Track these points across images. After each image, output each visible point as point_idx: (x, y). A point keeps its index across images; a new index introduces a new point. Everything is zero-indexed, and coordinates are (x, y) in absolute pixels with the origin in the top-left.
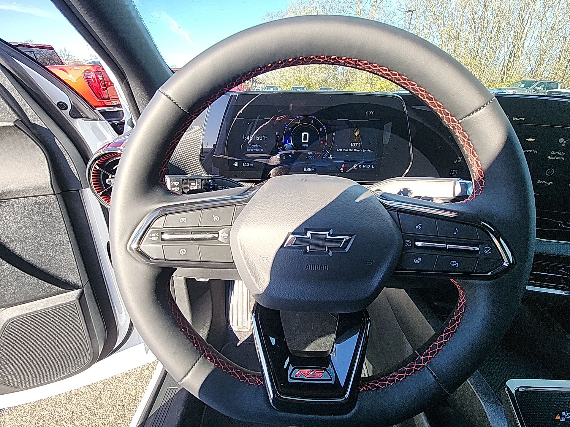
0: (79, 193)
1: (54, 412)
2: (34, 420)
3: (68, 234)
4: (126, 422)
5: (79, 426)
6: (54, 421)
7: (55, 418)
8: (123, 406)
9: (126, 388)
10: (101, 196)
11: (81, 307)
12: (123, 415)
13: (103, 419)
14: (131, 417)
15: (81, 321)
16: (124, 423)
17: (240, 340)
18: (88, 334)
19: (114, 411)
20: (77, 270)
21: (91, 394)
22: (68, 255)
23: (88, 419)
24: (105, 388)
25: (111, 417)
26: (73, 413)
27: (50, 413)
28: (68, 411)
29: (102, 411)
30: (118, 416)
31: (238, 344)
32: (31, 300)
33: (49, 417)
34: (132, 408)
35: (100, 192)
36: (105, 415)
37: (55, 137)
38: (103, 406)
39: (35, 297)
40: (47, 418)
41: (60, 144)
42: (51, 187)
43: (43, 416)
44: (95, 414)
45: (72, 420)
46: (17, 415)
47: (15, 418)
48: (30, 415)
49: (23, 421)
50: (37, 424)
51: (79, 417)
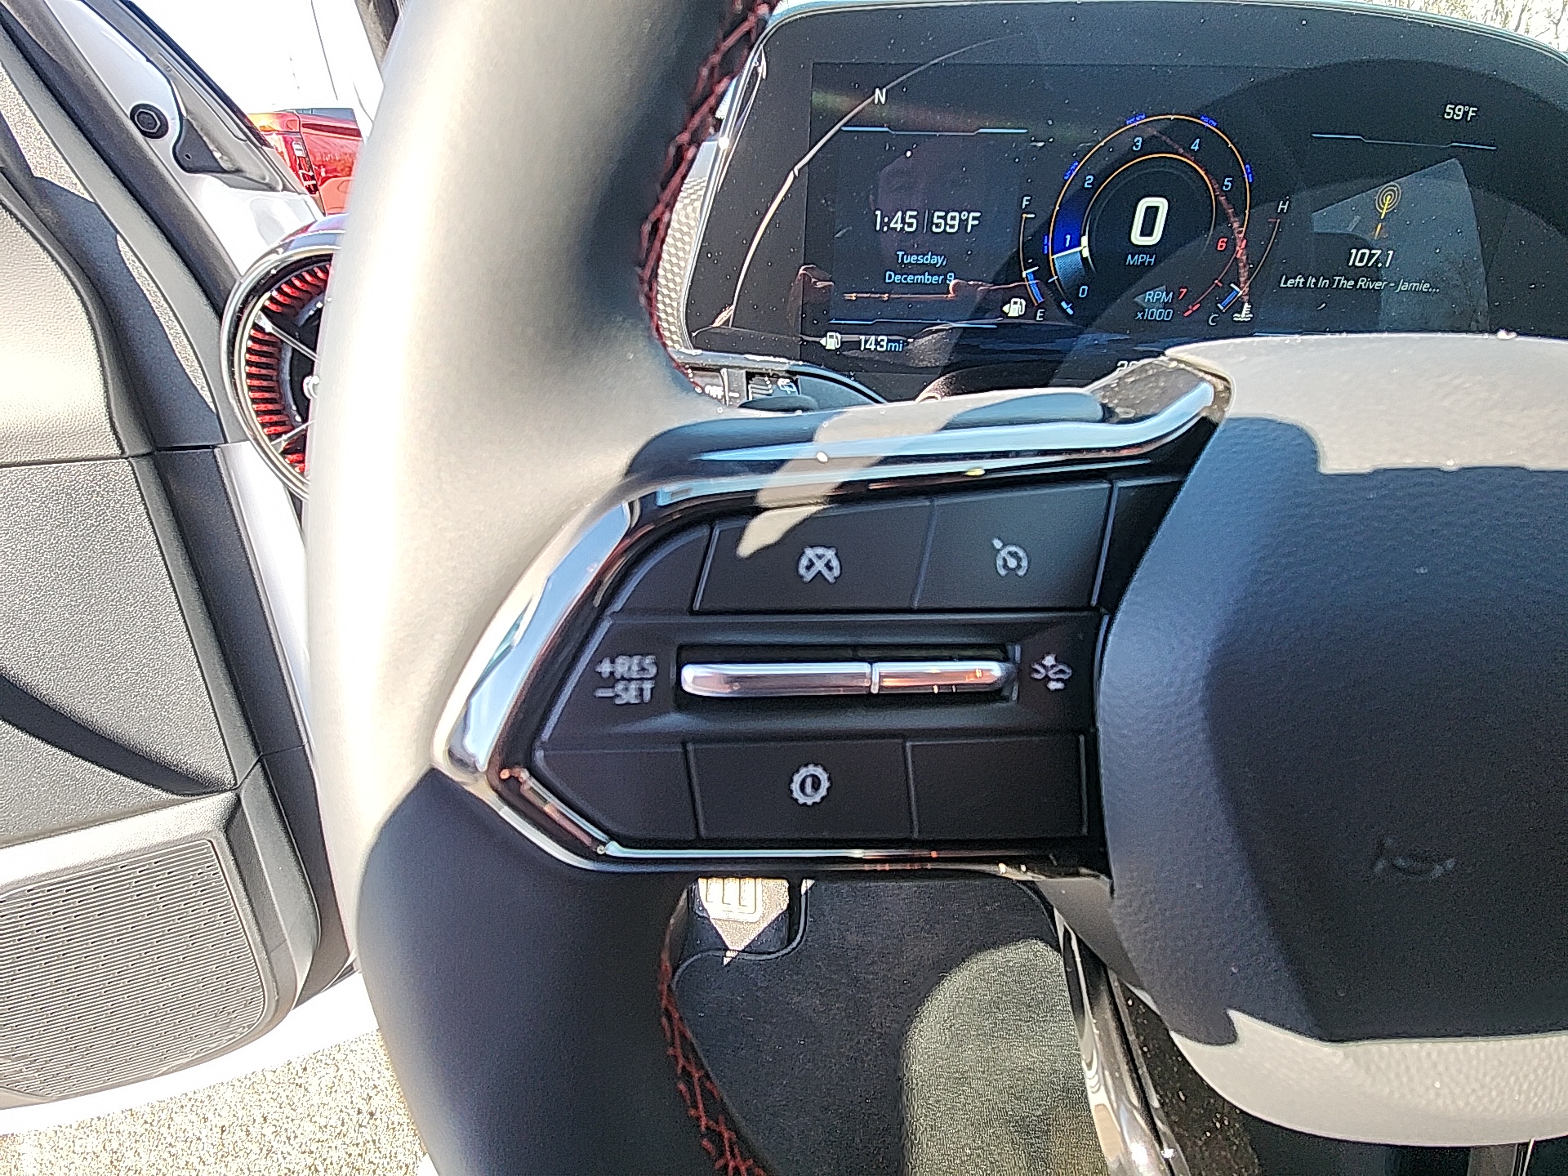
0: (215, 457)
1: (167, 1126)
2: (108, 1149)
3: (180, 606)
4: (381, 1166)
5: (239, 1171)
6: (166, 1155)
7: (170, 1144)
8: (372, 1114)
9: (378, 1058)
10: (285, 453)
11: (233, 853)
12: (371, 1143)
13: (312, 1152)
14: (394, 1151)
15: (234, 896)
16: (374, 1167)
17: (730, 947)
18: (259, 939)
19: (344, 1129)
20: (216, 730)
21: (277, 1074)
22: (180, 679)
23: (269, 1151)
24: (319, 1058)
25: (336, 1147)
26: (223, 1131)
27: (156, 1129)
28: (208, 1124)
29: (308, 1127)
30: (357, 1145)
31: (726, 961)
32: (61, 829)
33: (152, 1141)
34: (396, 1124)
35: (279, 435)
36: (319, 1141)
37: (118, 237)
38: (312, 1114)
39: (73, 822)
40: (147, 1143)
41: (138, 264)
42: (109, 429)
43: (134, 1139)
44: (289, 1138)
45: (220, 1154)
46: (56, 1132)
47: (52, 1143)
48: (94, 1134)
49: (74, 1152)
50: (115, 1163)
51: (239, 1144)
